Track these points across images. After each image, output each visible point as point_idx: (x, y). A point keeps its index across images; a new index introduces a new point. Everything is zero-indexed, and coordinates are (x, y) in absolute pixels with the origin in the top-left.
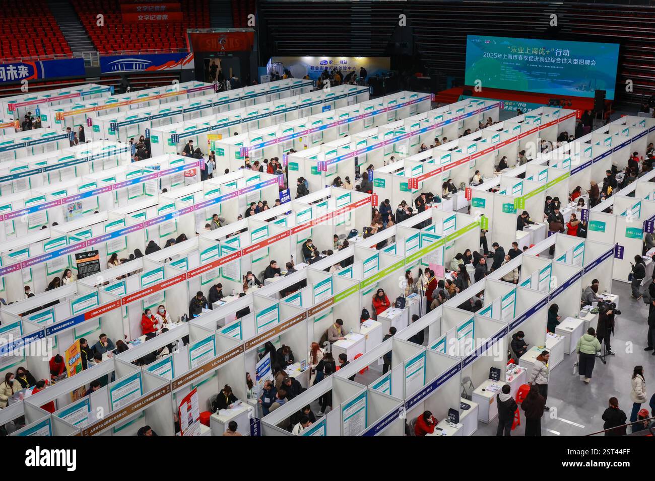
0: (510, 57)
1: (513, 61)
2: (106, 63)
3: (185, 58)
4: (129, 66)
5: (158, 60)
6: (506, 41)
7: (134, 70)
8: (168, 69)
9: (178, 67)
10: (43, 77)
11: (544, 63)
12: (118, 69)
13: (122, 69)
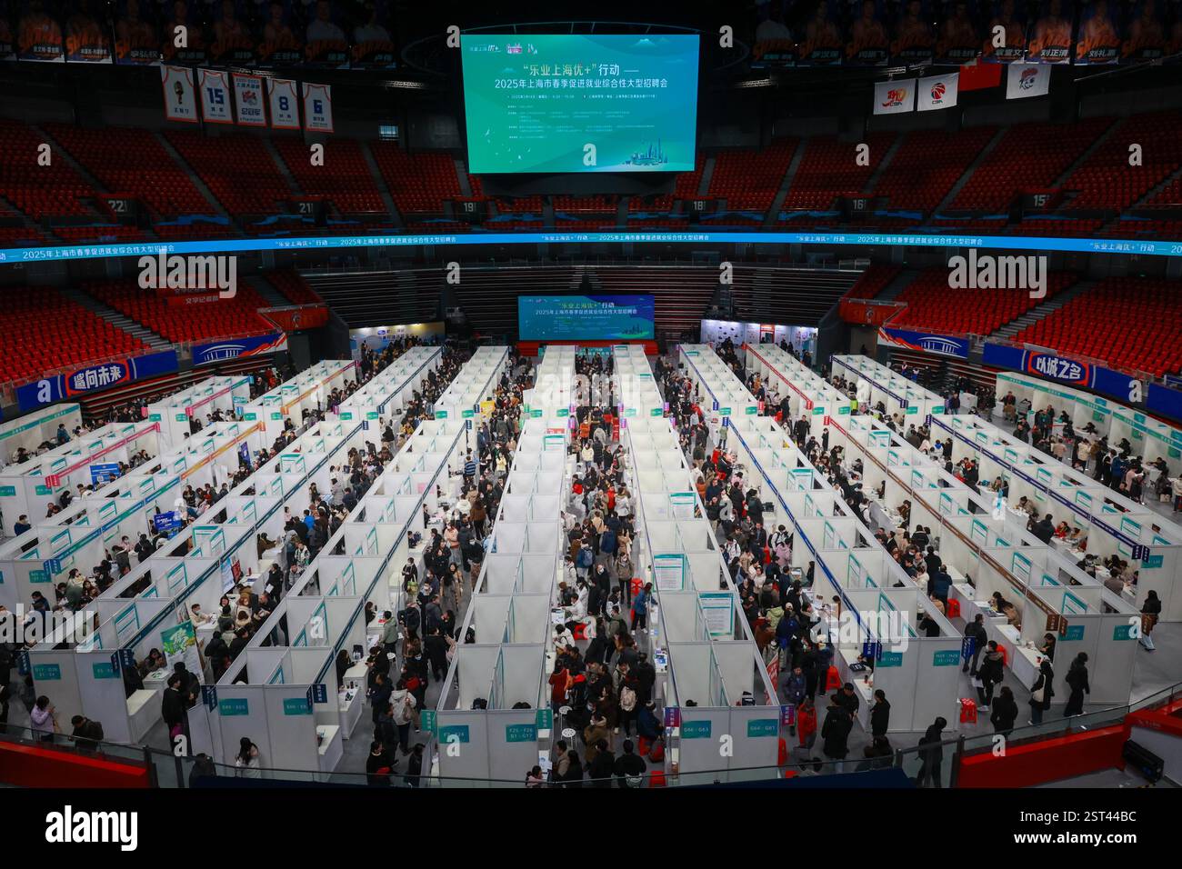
0: (562, 312)
1: (564, 315)
2: (198, 354)
3: (278, 339)
4: (222, 354)
5: (251, 344)
6: (557, 299)
7: (227, 358)
8: (262, 352)
9: (272, 350)
10: (136, 377)
11: (593, 315)
12: (211, 358)
13: (215, 357)
